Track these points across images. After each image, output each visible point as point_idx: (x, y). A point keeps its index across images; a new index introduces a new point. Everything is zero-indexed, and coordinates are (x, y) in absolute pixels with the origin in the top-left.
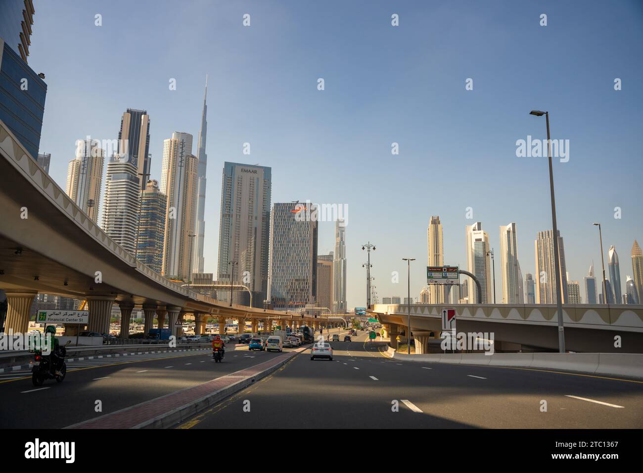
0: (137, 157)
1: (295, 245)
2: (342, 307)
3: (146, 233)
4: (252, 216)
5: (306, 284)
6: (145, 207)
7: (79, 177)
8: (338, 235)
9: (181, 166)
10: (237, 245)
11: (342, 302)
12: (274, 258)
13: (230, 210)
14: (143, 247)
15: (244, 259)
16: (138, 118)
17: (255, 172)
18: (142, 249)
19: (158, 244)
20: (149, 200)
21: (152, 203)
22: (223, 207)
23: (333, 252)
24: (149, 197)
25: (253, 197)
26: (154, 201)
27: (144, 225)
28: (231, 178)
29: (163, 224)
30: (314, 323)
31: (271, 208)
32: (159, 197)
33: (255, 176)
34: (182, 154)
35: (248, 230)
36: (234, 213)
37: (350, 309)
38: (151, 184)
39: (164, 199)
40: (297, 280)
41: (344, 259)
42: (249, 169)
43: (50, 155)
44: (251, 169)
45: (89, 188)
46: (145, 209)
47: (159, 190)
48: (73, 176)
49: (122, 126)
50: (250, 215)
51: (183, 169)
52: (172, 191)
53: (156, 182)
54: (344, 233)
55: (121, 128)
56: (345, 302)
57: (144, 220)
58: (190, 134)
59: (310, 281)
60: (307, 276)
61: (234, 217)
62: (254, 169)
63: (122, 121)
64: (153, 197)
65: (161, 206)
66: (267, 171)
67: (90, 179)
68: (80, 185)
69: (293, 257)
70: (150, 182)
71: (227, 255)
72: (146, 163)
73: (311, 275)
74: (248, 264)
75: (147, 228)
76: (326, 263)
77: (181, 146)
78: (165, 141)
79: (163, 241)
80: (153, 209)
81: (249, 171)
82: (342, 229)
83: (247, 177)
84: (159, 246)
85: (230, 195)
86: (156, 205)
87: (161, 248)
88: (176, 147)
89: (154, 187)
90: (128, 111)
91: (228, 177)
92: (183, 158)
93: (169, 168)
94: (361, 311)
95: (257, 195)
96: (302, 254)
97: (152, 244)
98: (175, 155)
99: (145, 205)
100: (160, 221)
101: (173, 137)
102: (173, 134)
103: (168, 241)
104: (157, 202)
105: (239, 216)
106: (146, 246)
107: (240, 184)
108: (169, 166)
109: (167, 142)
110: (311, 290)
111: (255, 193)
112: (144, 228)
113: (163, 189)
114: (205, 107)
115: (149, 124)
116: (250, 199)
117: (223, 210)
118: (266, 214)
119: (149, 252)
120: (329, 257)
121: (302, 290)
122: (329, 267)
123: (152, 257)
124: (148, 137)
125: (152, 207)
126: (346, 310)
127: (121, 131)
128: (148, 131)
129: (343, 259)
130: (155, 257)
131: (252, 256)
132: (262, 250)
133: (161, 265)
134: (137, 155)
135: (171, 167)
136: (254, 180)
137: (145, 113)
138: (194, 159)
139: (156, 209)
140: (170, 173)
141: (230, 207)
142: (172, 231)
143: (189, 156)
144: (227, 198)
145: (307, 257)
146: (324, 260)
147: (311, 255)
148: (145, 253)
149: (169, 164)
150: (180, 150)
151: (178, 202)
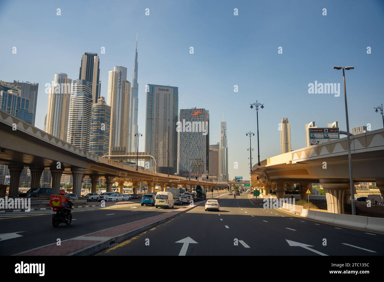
0: (92, 83)
1: (195, 136)
2: (226, 177)
3: (98, 131)
4: (166, 119)
5: (202, 162)
6: (97, 114)
7: (56, 97)
8: (222, 132)
9: (120, 88)
10: (157, 138)
11: (225, 174)
12: (180, 145)
13: (152, 115)
14: (96, 140)
15: (162, 147)
16: (92, 58)
17: (168, 90)
18: (95, 141)
19: (106, 138)
20: (99, 109)
21: (101, 112)
22: (147, 113)
23: (219, 143)
24: (99, 108)
25: (166, 106)
26: (102, 110)
27: (96, 126)
28: (152, 94)
29: (108, 125)
30: (208, 187)
31: (179, 114)
32: (105, 107)
33: (168, 93)
34: (120, 80)
35: (164, 128)
36: (154, 117)
37: (231, 178)
38: (100, 99)
39: (109, 109)
40: (196, 159)
41: (227, 147)
42: (163, 88)
43: (38, 84)
44: (165, 88)
45: (62, 104)
46: (97, 115)
47: (106, 103)
48: (52, 96)
49: (82, 63)
50: (165, 118)
51: (121, 89)
52: (115, 104)
53: (103, 98)
54: (226, 130)
55: (81, 65)
56: (227, 174)
57: (96, 123)
58: (125, 67)
59: (205, 160)
60: (203, 157)
61: (155, 119)
62: (167, 88)
63: (82, 60)
64: (101, 108)
65: (107, 113)
66: (176, 89)
67: (63, 98)
68: (56, 102)
69: (193, 144)
70: (99, 98)
71: (150, 144)
72: (97, 87)
73: (206, 156)
74: (164, 150)
75: (98, 128)
76: (215, 150)
77: (120, 75)
78: (109, 72)
79: (109, 136)
80: (102, 115)
81: (164, 90)
82: (225, 128)
83: (162, 93)
84: (106, 139)
85: (152, 105)
86: (103, 113)
87: (108, 140)
88: (116, 76)
89: (102, 101)
90: (85, 54)
91: (150, 94)
92: (121, 82)
93: (112, 89)
94: (239, 178)
95: (169, 105)
96: (199, 142)
97: (101, 138)
98: (116, 81)
99: (97, 113)
100: (106, 123)
101: (115, 69)
102: (114, 67)
103: (112, 136)
104: (104, 111)
105: (157, 119)
106: (98, 139)
107: (158, 98)
108: (112, 88)
109: (110, 72)
110: (205, 166)
111: (168, 104)
112: (96, 128)
113: (109, 102)
114: (137, 54)
115: (99, 62)
116: (165, 108)
117: (147, 115)
118: (175, 117)
119: (100, 143)
120: (217, 146)
121: (200, 166)
122: (217, 152)
123: (102, 146)
124: (99, 70)
125: (101, 114)
126: (228, 179)
127: (81, 66)
128: (98, 67)
129: (225, 147)
130: (104, 146)
131: (167, 145)
132: (174, 141)
133: (108, 151)
134: (92, 81)
135: (113, 89)
136: (167, 95)
137: (96, 55)
138: (128, 83)
139: (104, 115)
140: (113, 93)
141: (152, 113)
142: (115, 129)
143: (125, 81)
144: (150, 107)
145: (202, 144)
146: (214, 148)
147: (205, 143)
148: (97, 143)
149: (112, 86)
150: (119, 78)
151: (119, 111)
